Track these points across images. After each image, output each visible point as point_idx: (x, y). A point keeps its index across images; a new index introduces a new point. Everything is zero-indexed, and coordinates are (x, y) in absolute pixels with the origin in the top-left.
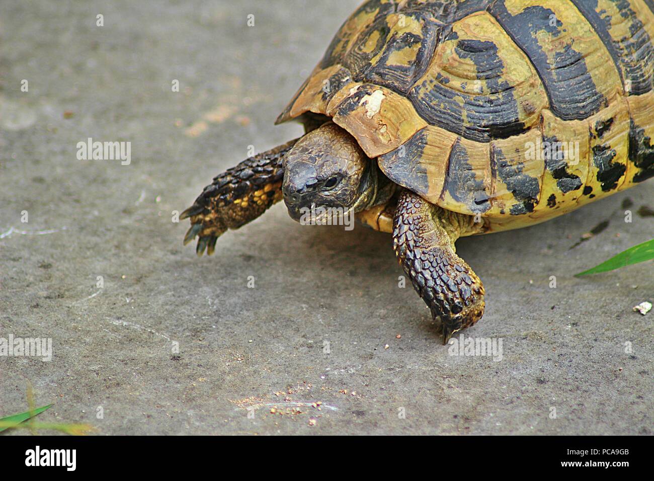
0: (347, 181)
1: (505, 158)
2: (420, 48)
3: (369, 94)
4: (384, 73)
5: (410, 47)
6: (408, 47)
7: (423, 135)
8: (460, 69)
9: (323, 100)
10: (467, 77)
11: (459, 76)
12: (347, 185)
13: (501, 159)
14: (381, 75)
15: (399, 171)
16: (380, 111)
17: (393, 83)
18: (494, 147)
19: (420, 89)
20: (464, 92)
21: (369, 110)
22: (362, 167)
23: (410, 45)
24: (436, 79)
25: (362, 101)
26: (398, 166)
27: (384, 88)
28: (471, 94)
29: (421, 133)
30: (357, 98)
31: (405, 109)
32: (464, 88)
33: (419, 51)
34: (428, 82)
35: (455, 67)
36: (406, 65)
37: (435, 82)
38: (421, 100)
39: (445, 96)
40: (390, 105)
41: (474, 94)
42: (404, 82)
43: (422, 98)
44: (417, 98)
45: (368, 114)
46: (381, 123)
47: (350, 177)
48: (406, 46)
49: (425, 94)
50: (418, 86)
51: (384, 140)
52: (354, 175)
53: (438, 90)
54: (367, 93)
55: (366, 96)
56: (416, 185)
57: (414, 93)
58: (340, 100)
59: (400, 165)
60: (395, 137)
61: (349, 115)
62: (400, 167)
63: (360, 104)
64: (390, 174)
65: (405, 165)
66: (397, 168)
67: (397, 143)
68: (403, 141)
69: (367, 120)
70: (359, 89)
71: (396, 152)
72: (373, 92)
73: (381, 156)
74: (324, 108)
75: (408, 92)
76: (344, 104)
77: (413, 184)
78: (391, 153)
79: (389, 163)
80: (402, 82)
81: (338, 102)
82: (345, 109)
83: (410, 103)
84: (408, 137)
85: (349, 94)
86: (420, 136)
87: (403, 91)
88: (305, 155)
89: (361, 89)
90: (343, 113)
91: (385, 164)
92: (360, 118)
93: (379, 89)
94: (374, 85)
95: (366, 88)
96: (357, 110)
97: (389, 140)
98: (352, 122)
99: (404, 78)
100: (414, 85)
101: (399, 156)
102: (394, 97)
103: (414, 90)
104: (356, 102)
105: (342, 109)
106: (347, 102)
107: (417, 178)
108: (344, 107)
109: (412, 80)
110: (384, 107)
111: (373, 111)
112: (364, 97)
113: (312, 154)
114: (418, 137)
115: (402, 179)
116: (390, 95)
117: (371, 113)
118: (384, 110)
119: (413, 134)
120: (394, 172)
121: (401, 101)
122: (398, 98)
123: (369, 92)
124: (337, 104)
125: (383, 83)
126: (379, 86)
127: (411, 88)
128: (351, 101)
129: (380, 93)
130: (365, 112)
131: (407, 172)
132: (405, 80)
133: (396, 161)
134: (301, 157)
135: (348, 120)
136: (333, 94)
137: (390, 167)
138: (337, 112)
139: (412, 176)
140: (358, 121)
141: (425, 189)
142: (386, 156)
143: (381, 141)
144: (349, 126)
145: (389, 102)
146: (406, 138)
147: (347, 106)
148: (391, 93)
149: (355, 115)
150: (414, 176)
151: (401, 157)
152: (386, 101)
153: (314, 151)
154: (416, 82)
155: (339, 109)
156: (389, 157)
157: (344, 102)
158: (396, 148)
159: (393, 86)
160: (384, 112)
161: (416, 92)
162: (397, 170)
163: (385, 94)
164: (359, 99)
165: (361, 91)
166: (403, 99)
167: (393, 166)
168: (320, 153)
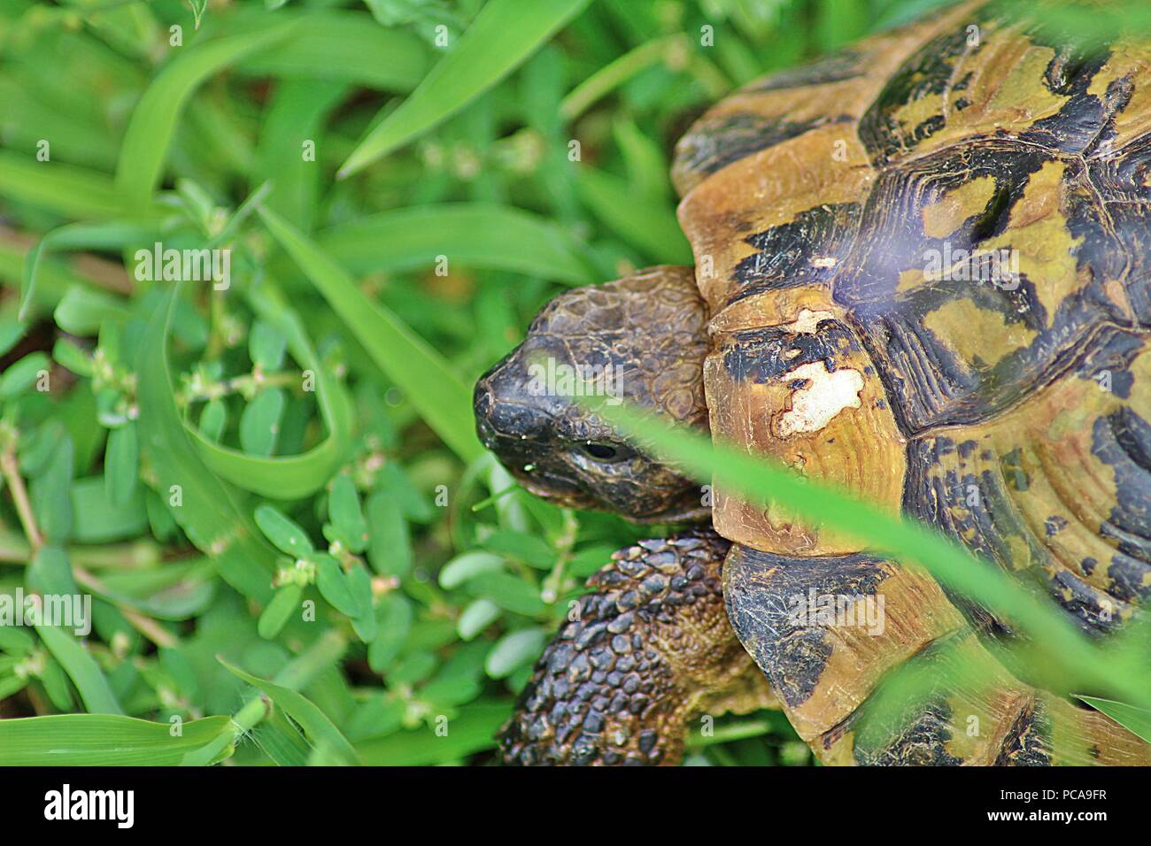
0: (647, 471)
1: (1050, 750)
2: (1022, 349)
3: (829, 368)
4: (900, 340)
5: (1007, 322)
6: (1002, 317)
7: (877, 571)
8: (1074, 481)
10: (1076, 511)
11: (1059, 492)
13: (1037, 745)
14: (892, 336)
15: (758, 614)
16: (818, 433)
17: (902, 381)
18: (1036, 708)
19: (947, 452)
20: (1045, 543)
23: (1012, 317)
24: (1002, 459)
25: (802, 372)
26: (763, 602)
27: (875, 375)
28: (1058, 557)
30: (796, 353)
31: (880, 474)
32: (1049, 532)
33: (1015, 353)
34: (978, 452)
35: (1064, 467)
36: (962, 365)
37: (993, 466)
38: (930, 483)
39: (991, 516)
41: (1065, 563)
42: (926, 404)
43: (936, 479)
44: (926, 469)
45: (788, 417)
48: (1002, 309)
49: (949, 473)
50: (948, 442)
51: (776, 515)
53: (987, 490)
54: (824, 359)
55: (819, 366)
56: (780, 672)
57: (929, 450)
58: (760, 319)
59: (771, 603)
60: (805, 528)
61: (743, 384)
62: (766, 607)
63: (789, 377)
64: (734, 606)
65: (784, 610)
66: (758, 606)
67: (799, 546)
68: (817, 552)
69: (772, 433)
70: (821, 328)
71: (782, 564)
72: (843, 368)
73: (744, 548)
74: (719, 300)
75: (919, 433)
76: (755, 344)
77: (775, 665)
78: (769, 559)
79: (748, 576)
80: (923, 400)
81: (750, 322)
82: (747, 360)
83: (905, 465)
84: (836, 551)
85: (791, 323)
86: (870, 567)
87: (910, 420)
88: (595, 336)
89: (826, 333)
90: (735, 366)
91: (740, 573)
92: (757, 418)
93: (862, 370)
94: (862, 347)
95: (837, 341)
96: (770, 388)
97: (786, 525)
98: (733, 411)
99: (933, 393)
100: (942, 431)
101: (782, 579)
102: (877, 420)
103: (933, 441)
104: (785, 361)
105: (741, 353)
106: (766, 344)
107: (794, 658)
108: (749, 353)
109: (947, 412)
110: (836, 432)
111: (803, 420)
112: (811, 363)
113: (611, 345)
114: (862, 566)
115: (754, 637)
116: (873, 408)
117: (794, 423)
118: (829, 439)
119: (852, 551)
120: (746, 608)
121: (885, 443)
122: (885, 433)
123: (832, 360)
124: (745, 325)
125: (882, 361)
126: (869, 363)
127: (933, 430)
128: (776, 348)
129: (855, 385)
130: (782, 407)
131: (778, 629)
132: (932, 398)
133: (766, 587)
134: (581, 334)
135: (729, 399)
136: (761, 285)
137: (744, 591)
138: (727, 348)
139: (784, 645)
140: (747, 421)
141: (798, 694)
142: (753, 558)
143: (766, 511)
144: (719, 416)
145: (856, 428)
146: (830, 550)
147: (758, 357)
148: (880, 405)
149: (755, 399)
150: (789, 648)
151: (785, 584)
152: (852, 419)
153: (625, 340)
154: (951, 427)
155: (737, 346)
156: (757, 564)
157: (760, 337)
158: (791, 556)
159: (898, 389)
160: (826, 443)
161: (933, 450)
162: (756, 610)
163: (864, 395)
164: (798, 362)
165: (821, 337)
166: (892, 444)
167: (752, 594)
168: (632, 356)
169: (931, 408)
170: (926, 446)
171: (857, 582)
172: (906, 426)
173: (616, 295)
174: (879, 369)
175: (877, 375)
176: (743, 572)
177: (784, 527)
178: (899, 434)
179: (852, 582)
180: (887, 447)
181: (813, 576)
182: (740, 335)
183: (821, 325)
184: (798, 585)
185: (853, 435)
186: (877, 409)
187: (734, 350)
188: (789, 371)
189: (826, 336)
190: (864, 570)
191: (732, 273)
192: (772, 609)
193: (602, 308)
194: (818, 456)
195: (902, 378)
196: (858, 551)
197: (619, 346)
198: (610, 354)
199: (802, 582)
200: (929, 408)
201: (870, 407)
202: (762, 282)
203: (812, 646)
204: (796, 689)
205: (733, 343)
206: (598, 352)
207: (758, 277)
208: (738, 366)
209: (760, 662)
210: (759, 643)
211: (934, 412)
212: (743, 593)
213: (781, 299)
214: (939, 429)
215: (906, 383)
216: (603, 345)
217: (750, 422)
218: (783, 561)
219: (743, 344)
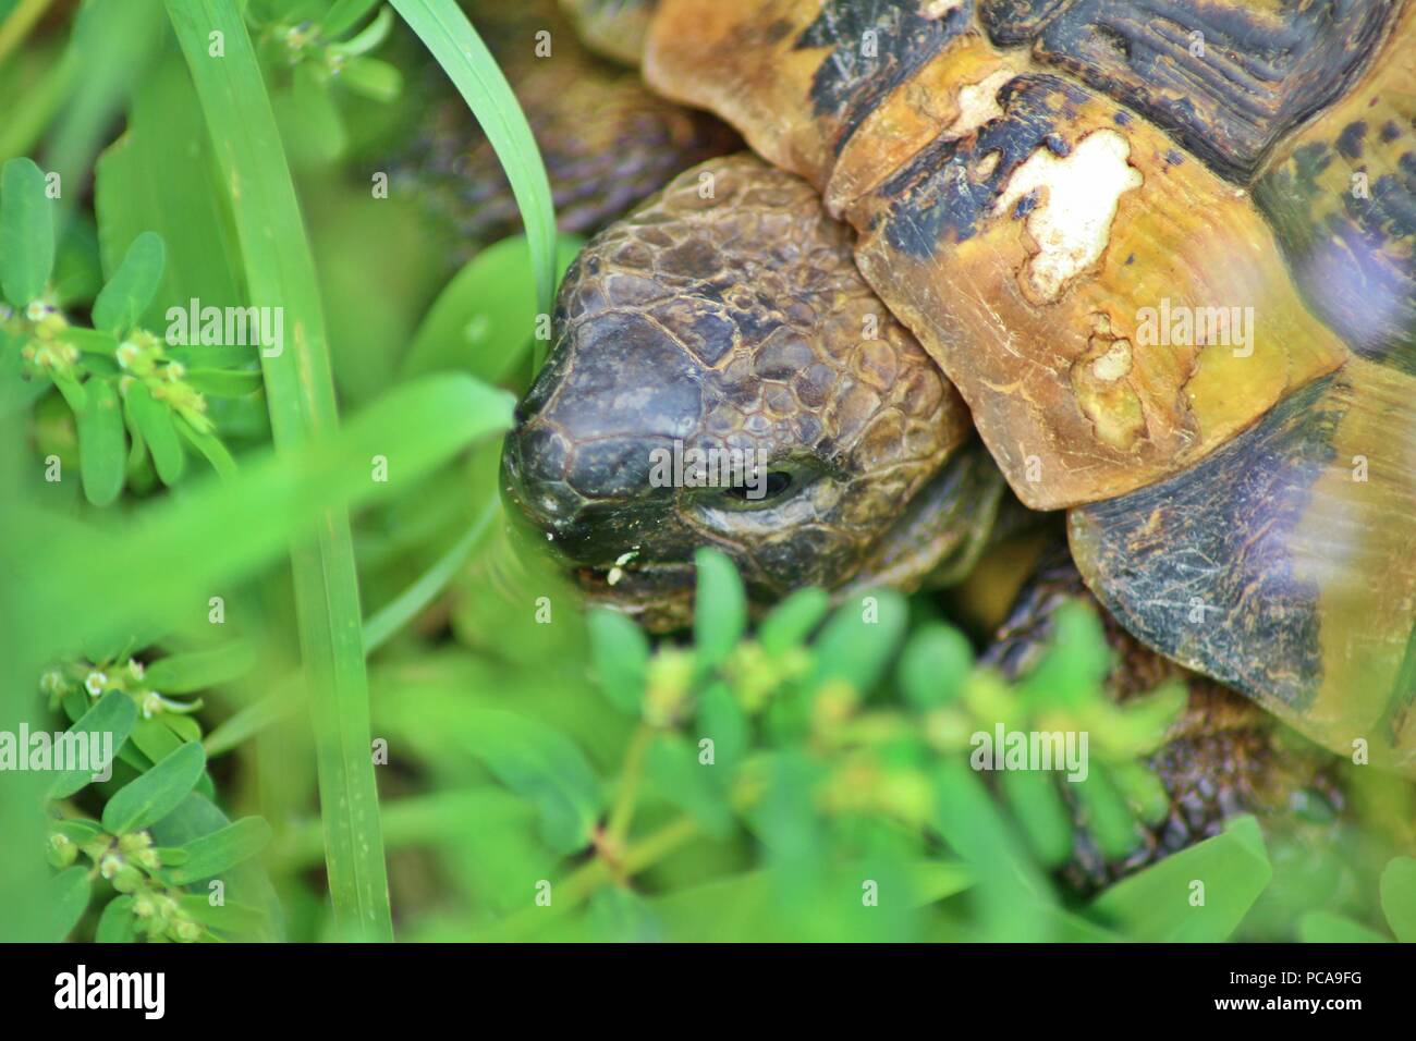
0: (843, 500)
3: (1059, 151)
4: (1143, 41)
7: (1320, 417)
9: (817, 112)
12: (833, 517)
14: (1127, 43)
15: (1173, 596)
16: (1102, 259)
17: (1185, 102)
19: (1325, 164)
21: (1046, 247)
22: (940, 446)
25: (1021, 183)
26: (1170, 573)
27: (1136, 118)
29: (1309, 402)
30: (991, 161)
36: (1267, 18)
40: (1157, 231)
42: (1245, 112)
43: (1330, 217)
44: (1305, 212)
45: (1041, 264)
46: (1103, 328)
47: (860, 488)
49: (1345, 197)
50: (1317, 148)
51: (1111, 425)
52: (884, 481)
54: (1044, 143)
55: (1040, 158)
56: (1257, 669)
57: (1293, 181)
58: (903, 145)
59: (1182, 567)
60: (1169, 418)
61: (940, 255)
62: (1179, 577)
63: (1004, 203)
64: (1126, 607)
65: (1208, 566)
66: (1166, 584)
67: (1174, 452)
68: (1209, 444)
69: (1030, 303)
70: (1007, 99)
71: (1166, 496)
72: (1080, 139)
73: (1090, 507)
74: (817, 157)
75: (1259, 165)
76: (919, 186)
77: (1242, 661)
78: (1138, 502)
79: (1123, 547)
80: (1236, 109)
81: (891, 159)
82: (924, 217)
83: (1267, 229)
84: (1238, 424)
85: (953, 121)
86: (1304, 418)
87: (1235, 152)
88: (689, 293)
89: (1019, 104)
90: (911, 238)
91: (1106, 549)
92: (996, 293)
93: (1109, 122)
94: (1089, 91)
95: (1044, 105)
96: (987, 236)
97: (1136, 431)
98: (951, 306)
99: (1247, 90)
100: (1295, 139)
101: (1179, 519)
102: (1182, 184)
103: (1291, 164)
104: (985, 183)
105: (908, 213)
106: (938, 175)
107: (1266, 631)
108: (920, 203)
109: (1287, 103)
110: (1130, 240)
111: (1066, 256)
112: (1026, 160)
113: (722, 301)
114: (1291, 423)
115: (1186, 637)
116: (1165, 170)
117: (1055, 267)
118: (1125, 258)
119: (1264, 409)
120: (1148, 598)
121: (1216, 213)
122: (1205, 197)
123: (1056, 136)
124: (886, 168)
125: (1133, 91)
126: (1115, 107)
127: (1279, 147)
128: (956, 172)
129: (1115, 152)
130: (1024, 254)
131: (1217, 601)
132: (1251, 98)
133: (1160, 546)
134: (665, 297)
135: (934, 293)
136: (868, 95)
137: (1128, 573)
138: (880, 220)
139: (1238, 622)
140: (981, 309)
141: (1301, 686)
142: (1114, 514)
143: (1094, 428)
144: (934, 328)
145: (1157, 216)
146: (1227, 428)
147: (937, 202)
148: (1173, 159)
149: (973, 267)
150: (1250, 621)
151: (1188, 523)
152: (1143, 207)
153: (739, 286)
154: (1306, 124)
155: (894, 207)
156: (1128, 518)
157: (920, 171)
158: (1170, 475)
159: (1186, 118)
160: (1125, 268)
161: (1300, 175)
162: (1164, 592)
163: (1137, 159)
164: (1003, 171)
165: (1016, 113)
166: (1228, 207)
167: (1145, 570)
168: (763, 308)
169: (1258, 114)
170: (1285, 178)
171: (1298, 453)
172: (1233, 166)
173: (676, 223)
174: (1138, 107)
175: (1137, 117)
176: (1110, 545)
177: (1136, 437)
178: (1228, 186)
179: (1291, 457)
180: (1225, 216)
181: (1225, 486)
182: (887, 187)
183: (1004, 96)
184: (1209, 513)
185: (1159, 230)
186: (1172, 168)
187: (893, 215)
188: (999, 193)
189: (1023, 107)
190: (1298, 428)
191: (810, 107)
192: (1189, 575)
193: (668, 249)
194: (1124, 295)
195: (1181, 97)
196: (1273, 402)
197: (734, 297)
198: (728, 313)
199: (1213, 504)
200: (1253, 117)
201: (1159, 171)
202: (866, 91)
203: (1282, 597)
204: (1294, 680)
205: (884, 206)
206: (707, 316)
207: (855, 88)
208: (914, 236)
209: (1217, 670)
210: (1200, 641)
211: (1266, 117)
212: (1129, 579)
213: (916, 96)
214: (1288, 139)
215: (1195, 101)
216: (710, 303)
217: (987, 306)
218: (1163, 491)
219: (901, 197)
